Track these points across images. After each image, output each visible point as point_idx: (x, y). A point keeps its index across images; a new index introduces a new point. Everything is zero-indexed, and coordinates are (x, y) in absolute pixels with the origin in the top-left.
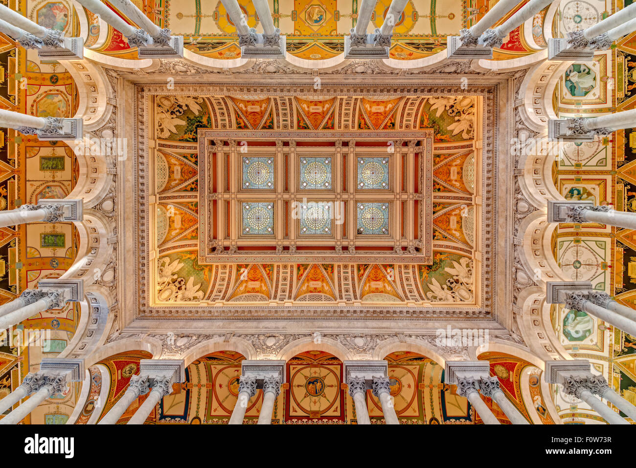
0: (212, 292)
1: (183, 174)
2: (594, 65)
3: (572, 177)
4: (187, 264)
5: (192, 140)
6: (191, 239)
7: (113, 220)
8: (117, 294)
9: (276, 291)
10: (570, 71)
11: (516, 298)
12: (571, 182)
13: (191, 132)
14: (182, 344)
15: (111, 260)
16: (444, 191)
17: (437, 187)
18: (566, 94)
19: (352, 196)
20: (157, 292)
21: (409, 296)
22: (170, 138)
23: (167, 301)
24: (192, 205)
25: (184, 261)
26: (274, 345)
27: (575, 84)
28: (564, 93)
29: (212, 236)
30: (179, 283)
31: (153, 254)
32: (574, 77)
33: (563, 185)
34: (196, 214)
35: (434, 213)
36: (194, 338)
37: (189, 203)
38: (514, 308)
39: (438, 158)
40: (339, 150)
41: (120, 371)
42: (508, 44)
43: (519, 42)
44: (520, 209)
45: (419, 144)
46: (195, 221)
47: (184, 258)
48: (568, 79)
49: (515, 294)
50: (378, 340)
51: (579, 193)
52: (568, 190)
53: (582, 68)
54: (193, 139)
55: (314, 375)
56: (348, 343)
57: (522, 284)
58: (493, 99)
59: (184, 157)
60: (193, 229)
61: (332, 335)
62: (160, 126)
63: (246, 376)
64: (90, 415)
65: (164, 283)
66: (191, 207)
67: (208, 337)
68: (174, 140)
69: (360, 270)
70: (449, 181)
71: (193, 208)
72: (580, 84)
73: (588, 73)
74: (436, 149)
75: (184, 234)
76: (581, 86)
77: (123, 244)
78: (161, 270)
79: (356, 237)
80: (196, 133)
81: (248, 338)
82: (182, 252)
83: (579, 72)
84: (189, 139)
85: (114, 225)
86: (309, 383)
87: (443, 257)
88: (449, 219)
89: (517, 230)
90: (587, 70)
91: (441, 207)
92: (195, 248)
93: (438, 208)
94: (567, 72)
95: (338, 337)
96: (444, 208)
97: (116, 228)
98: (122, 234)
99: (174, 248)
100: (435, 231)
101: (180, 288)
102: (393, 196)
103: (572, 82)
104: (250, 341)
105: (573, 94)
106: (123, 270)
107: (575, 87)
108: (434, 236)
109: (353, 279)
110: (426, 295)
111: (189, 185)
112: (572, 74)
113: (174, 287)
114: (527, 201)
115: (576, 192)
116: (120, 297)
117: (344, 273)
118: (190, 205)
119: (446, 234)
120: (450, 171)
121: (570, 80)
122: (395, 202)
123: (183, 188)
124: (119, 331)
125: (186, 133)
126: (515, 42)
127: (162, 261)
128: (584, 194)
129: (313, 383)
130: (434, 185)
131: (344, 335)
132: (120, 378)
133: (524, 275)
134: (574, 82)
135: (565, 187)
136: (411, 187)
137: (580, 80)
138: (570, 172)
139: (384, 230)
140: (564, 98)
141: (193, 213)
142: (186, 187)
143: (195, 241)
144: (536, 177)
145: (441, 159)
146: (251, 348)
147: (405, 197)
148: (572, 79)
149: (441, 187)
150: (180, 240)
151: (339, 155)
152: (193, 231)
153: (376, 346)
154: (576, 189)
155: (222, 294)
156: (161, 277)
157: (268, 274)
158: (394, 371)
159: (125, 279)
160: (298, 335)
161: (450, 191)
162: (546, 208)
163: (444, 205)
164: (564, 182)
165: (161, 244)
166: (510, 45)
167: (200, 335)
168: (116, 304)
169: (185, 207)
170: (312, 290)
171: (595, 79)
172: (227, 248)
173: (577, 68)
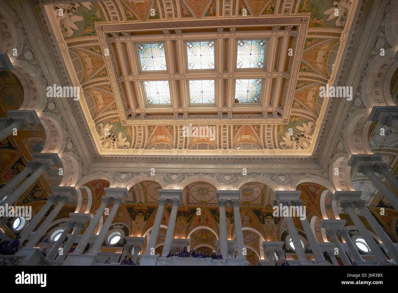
0: (135, 143)
1: (94, 64)
4: (115, 125)
5: (92, 34)
6: (113, 110)
7: (59, 113)
8: (78, 153)
9: (176, 143)
11: (333, 155)
13: (90, 26)
14: (124, 178)
15: (68, 137)
16: (308, 71)
17: (304, 67)
19: (231, 76)
20: (101, 145)
21: (267, 145)
22: (74, 36)
23: (108, 149)
24: (107, 87)
25: (112, 124)
26: (176, 179)
29: (126, 107)
30: (113, 137)
31: (91, 124)
34: (111, 93)
35: (297, 88)
36: (130, 174)
37: (104, 85)
38: (330, 161)
39: (309, 42)
40: (220, 35)
41: (94, 187)
44: (355, 103)
45: (295, 28)
46: (112, 97)
47: (112, 122)
49: (334, 153)
50: (239, 177)
54: (93, 32)
55: (202, 187)
56: (220, 179)
57: (339, 150)
59: (90, 49)
60: (112, 103)
61: (211, 174)
62: (62, 27)
63: (161, 197)
64: (87, 204)
65: (104, 138)
66: (107, 88)
67: (138, 173)
68: (78, 36)
69: (235, 128)
70: (315, 63)
71: (108, 88)
74: (309, 34)
75: (107, 107)
77: (70, 125)
78: (99, 131)
79: (234, 106)
80: (93, 26)
81: (161, 175)
82: (110, 119)
84: (90, 33)
85: (60, 116)
86: (200, 190)
87: (297, 119)
88: (307, 93)
89: (348, 116)
91: (303, 84)
92: (117, 116)
93: (300, 85)
95: (214, 175)
96: (305, 85)
97: (62, 118)
98: (68, 120)
99: (103, 117)
100: (294, 101)
101: (114, 140)
102: (266, 75)
104: (162, 177)
106: (76, 140)
108: (293, 105)
109: (229, 134)
110: (279, 144)
111: (101, 72)
113: (111, 140)
114: (361, 100)
116: (81, 153)
117: (224, 130)
118: (105, 86)
119: (302, 104)
120: (317, 54)
122: (266, 80)
123: (97, 74)
124: (87, 170)
125: (85, 28)
127: (98, 126)
129: (202, 190)
130: (301, 66)
131: (218, 173)
132: (95, 189)
133: (342, 146)
136: (281, 67)
139: (256, 99)
141: (110, 93)
142: (99, 73)
143: (115, 111)
145: (312, 43)
146: (163, 181)
147: (275, 75)
149: (307, 68)
150: (106, 111)
151: (220, 40)
152: (113, 105)
153: (237, 181)
155: (141, 144)
156: (100, 136)
157: (170, 131)
158: (249, 186)
159: (80, 144)
160: (191, 173)
161: (313, 72)
162: (372, 109)
163: (306, 83)
165: (94, 117)
167: (133, 172)
168: (80, 158)
169: (102, 89)
170: (201, 140)
172: (138, 115)
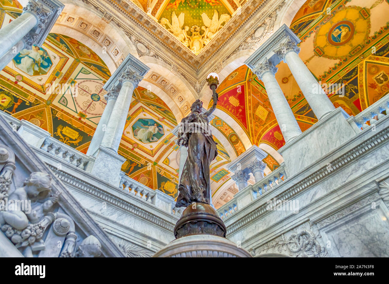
2: (151, 147)
3: (64, 71)
10: (160, 130)
12: (59, 66)
18: (145, 115)
27: (147, 126)
28: (147, 114)
32: (152, 129)
33: (60, 58)
42: (228, 99)
43: (222, 106)
48: (155, 125)
51: (42, 65)
52: (52, 58)
53: (155, 139)
58: (187, 61)
72: (144, 129)
73: (148, 140)
76: (142, 129)
83: (154, 135)
90: (151, 140)
94: (162, 127)
103: (150, 125)
105: (140, 120)
107: (145, 125)
112: (157, 129)
115: (46, 64)
121: (153, 125)
126: (225, 103)
128: (40, 69)
134: (150, 127)
135: (58, 58)
137: (147, 131)
138: (70, 72)
140: (143, 111)
144: (91, 28)
148: (153, 127)
154: (48, 66)
164: (63, 60)
166: (225, 99)
171: (140, 140)
173: (159, 135)
